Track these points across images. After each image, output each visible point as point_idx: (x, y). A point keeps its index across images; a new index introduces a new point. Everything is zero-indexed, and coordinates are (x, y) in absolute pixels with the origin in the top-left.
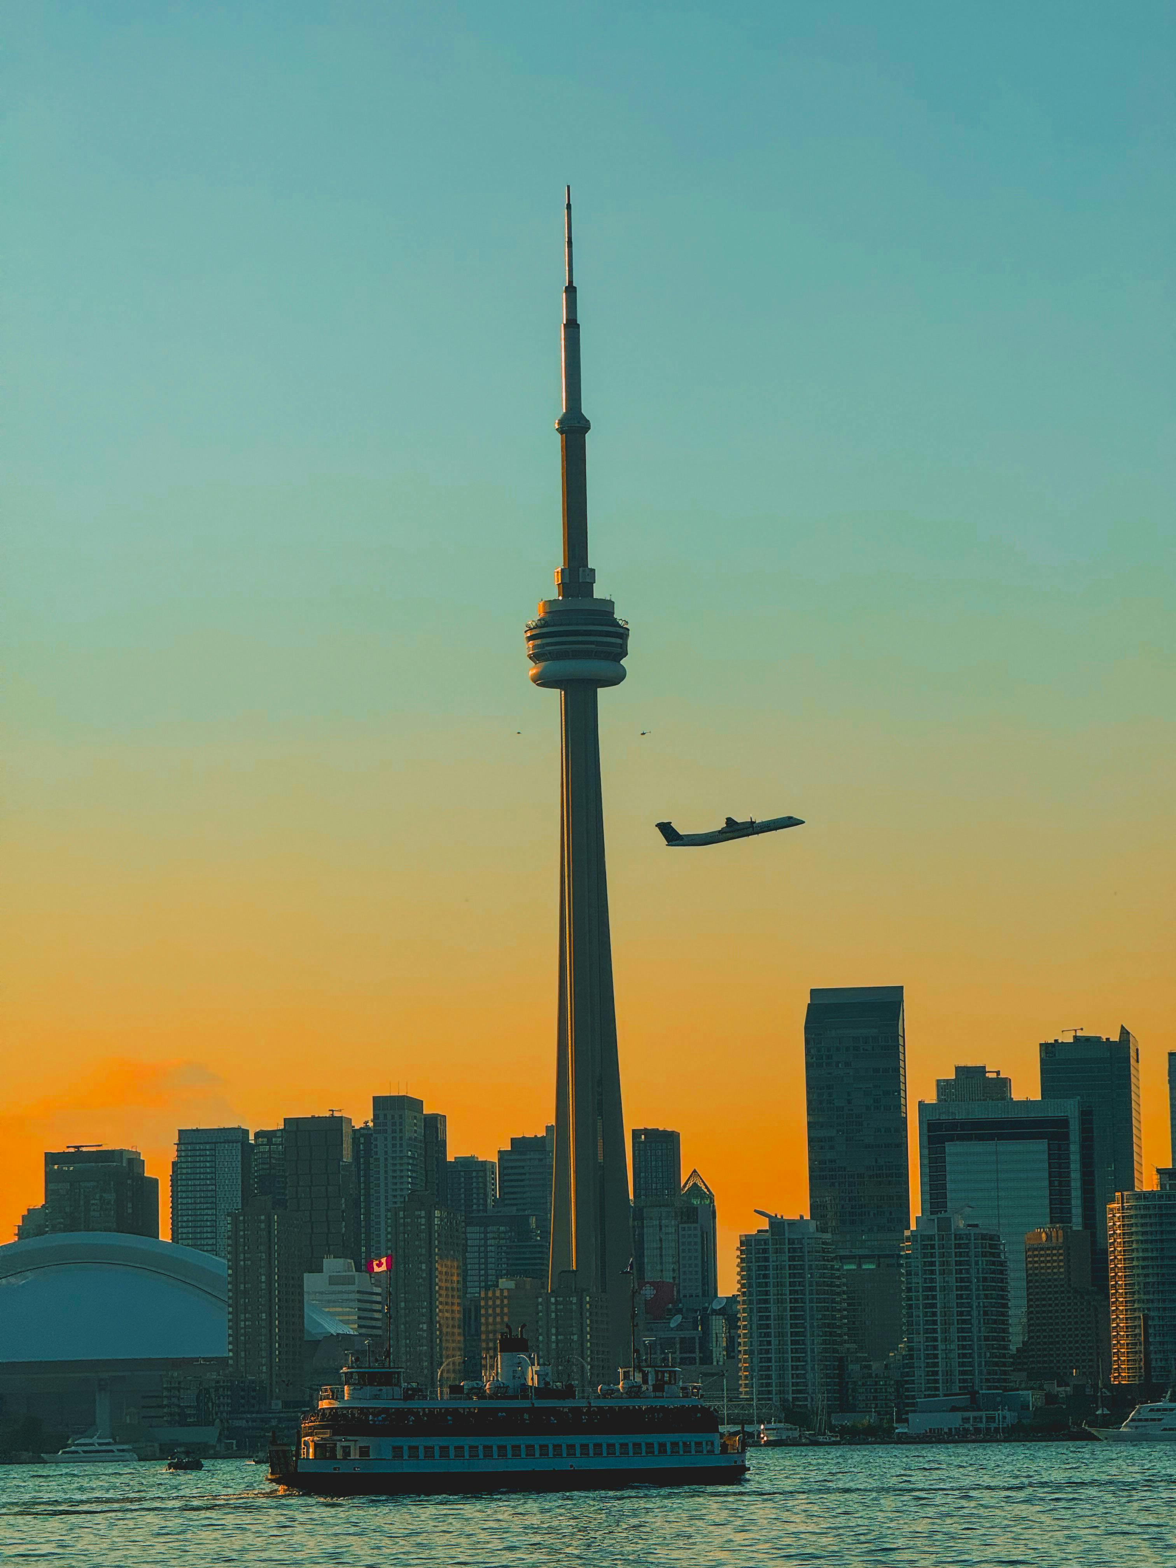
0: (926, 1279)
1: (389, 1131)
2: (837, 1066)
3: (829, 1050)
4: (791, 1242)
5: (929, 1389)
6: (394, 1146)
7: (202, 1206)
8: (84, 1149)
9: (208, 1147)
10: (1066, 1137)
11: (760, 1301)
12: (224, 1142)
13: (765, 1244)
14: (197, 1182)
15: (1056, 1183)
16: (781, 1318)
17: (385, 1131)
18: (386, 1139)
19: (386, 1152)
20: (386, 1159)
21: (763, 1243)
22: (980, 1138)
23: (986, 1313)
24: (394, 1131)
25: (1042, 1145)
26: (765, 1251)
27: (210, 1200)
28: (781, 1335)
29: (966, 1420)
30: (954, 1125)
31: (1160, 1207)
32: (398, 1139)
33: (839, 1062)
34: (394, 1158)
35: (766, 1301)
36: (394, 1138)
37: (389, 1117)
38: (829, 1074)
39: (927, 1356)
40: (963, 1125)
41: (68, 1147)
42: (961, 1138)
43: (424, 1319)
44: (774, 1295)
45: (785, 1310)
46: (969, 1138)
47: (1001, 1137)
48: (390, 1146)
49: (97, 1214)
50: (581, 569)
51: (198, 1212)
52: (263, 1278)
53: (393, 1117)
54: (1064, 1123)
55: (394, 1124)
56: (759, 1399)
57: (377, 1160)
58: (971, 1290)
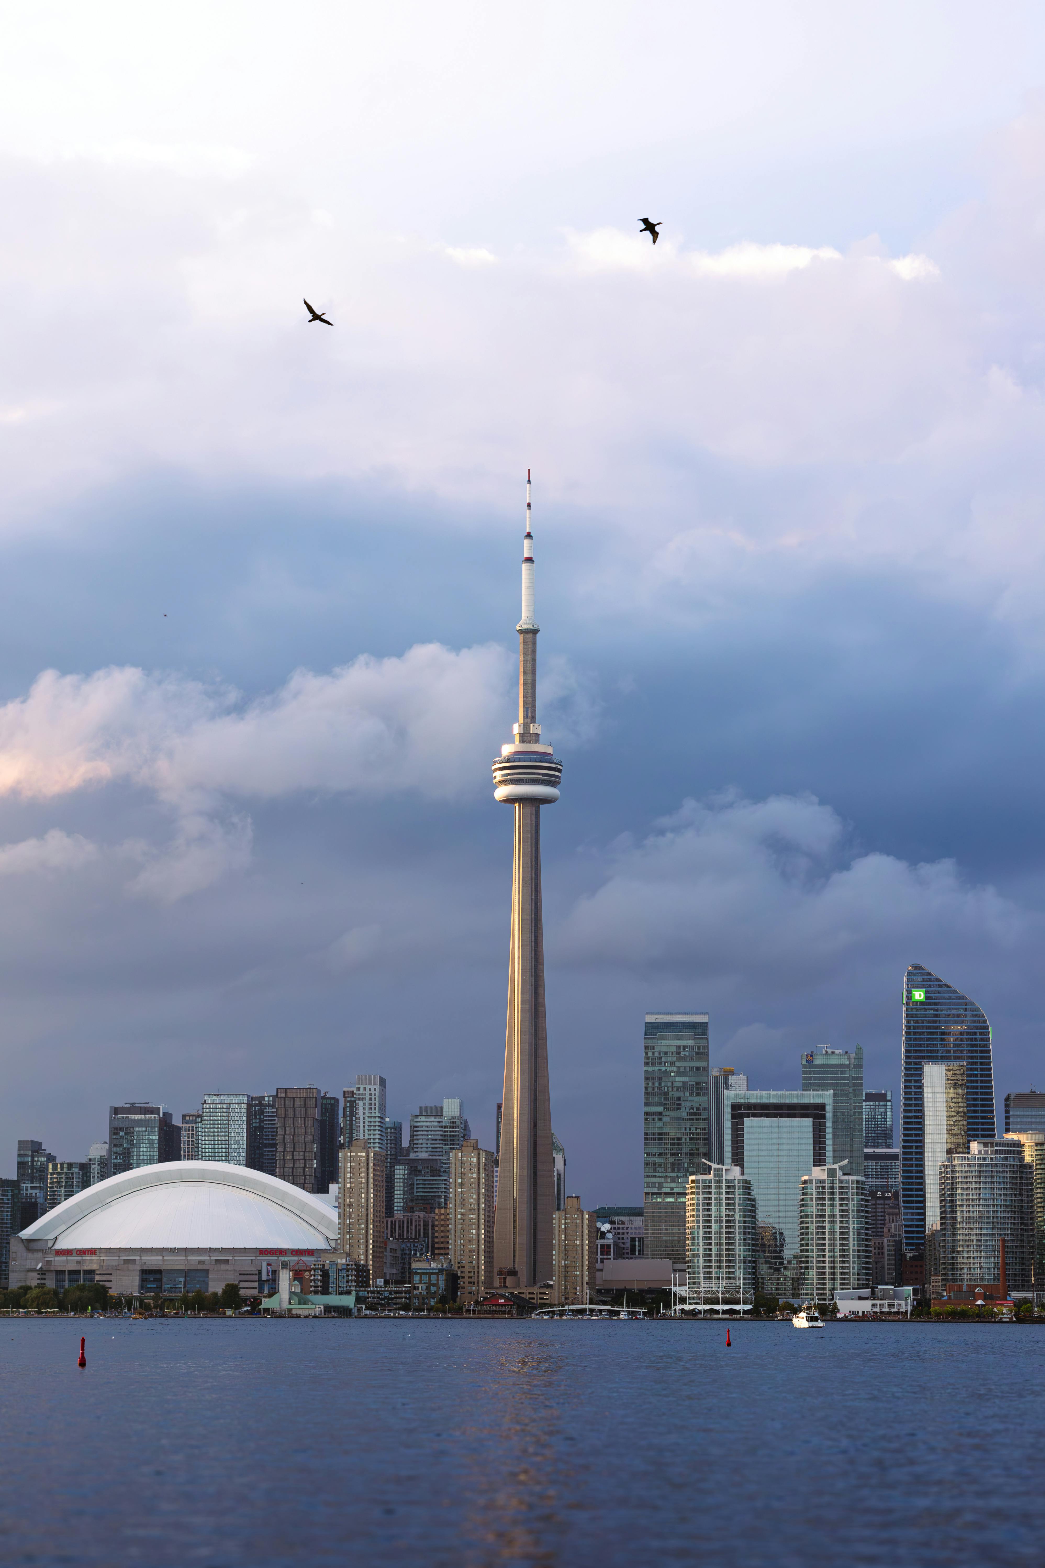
0: (818, 1209)
1: (367, 1099)
2: (665, 1064)
3: (660, 1053)
4: (727, 1181)
5: (820, 1284)
6: (370, 1109)
7: (219, 1146)
8: (137, 1105)
9: (224, 1106)
10: (823, 1117)
11: (704, 1221)
12: (236, 1104)
13: (709, 1183)
14: (216, 1130)
15: (817, 1148)
16: (719, 1233)
17: (364, 1099)
18: (364, 1104)
19: (364, 1113)
20: (364, 1118)
21: (707, 1182)
22: (767, 1116)
23: (858, 1234)
24: (370, 1099)
25: (809, 1122)
26: (710, 1187)
27: (225, 1142)
28: (719, 1244)
29: (874, 1306)
30: (749, 1107)
31: (979, 1165)
32: (373, 1104)
33: (666, 1062)
34: (370, 1117)
35: (709, 1221)
36: (370, 1104)
37: (367, 1089)
38: (660, 1070)
39: (818, 1262)
40: (756, 1107)
41: (126, 1104)
42: (754, 1115)
43: (473, 1227)
44: (715, 1217)
45: (721, 1227)
46: (760, 1115)
47: (781, 1116)
48: (367, 1109)
49: (145, 1149)
50: (532, 725)
51: (216, 1150)
52: (363, 1196)
53: (370, 1089)
54: (822, 1107)
55: (370, 1094)
56: (744, 1288)
57: (359, 1118)
58: (849, 1218)
